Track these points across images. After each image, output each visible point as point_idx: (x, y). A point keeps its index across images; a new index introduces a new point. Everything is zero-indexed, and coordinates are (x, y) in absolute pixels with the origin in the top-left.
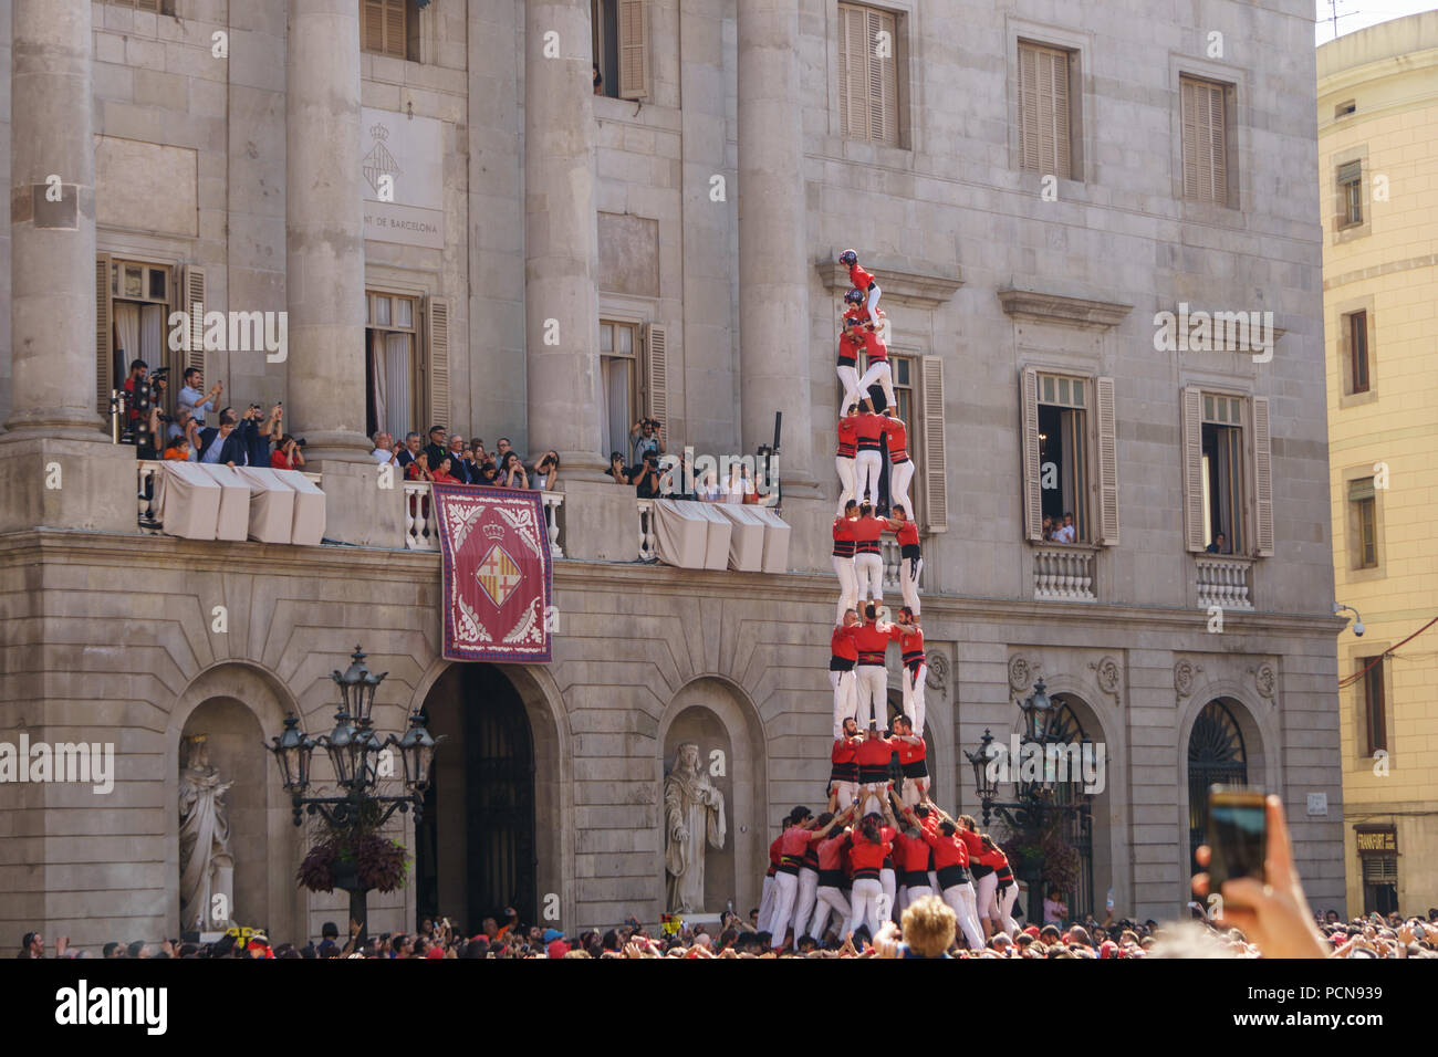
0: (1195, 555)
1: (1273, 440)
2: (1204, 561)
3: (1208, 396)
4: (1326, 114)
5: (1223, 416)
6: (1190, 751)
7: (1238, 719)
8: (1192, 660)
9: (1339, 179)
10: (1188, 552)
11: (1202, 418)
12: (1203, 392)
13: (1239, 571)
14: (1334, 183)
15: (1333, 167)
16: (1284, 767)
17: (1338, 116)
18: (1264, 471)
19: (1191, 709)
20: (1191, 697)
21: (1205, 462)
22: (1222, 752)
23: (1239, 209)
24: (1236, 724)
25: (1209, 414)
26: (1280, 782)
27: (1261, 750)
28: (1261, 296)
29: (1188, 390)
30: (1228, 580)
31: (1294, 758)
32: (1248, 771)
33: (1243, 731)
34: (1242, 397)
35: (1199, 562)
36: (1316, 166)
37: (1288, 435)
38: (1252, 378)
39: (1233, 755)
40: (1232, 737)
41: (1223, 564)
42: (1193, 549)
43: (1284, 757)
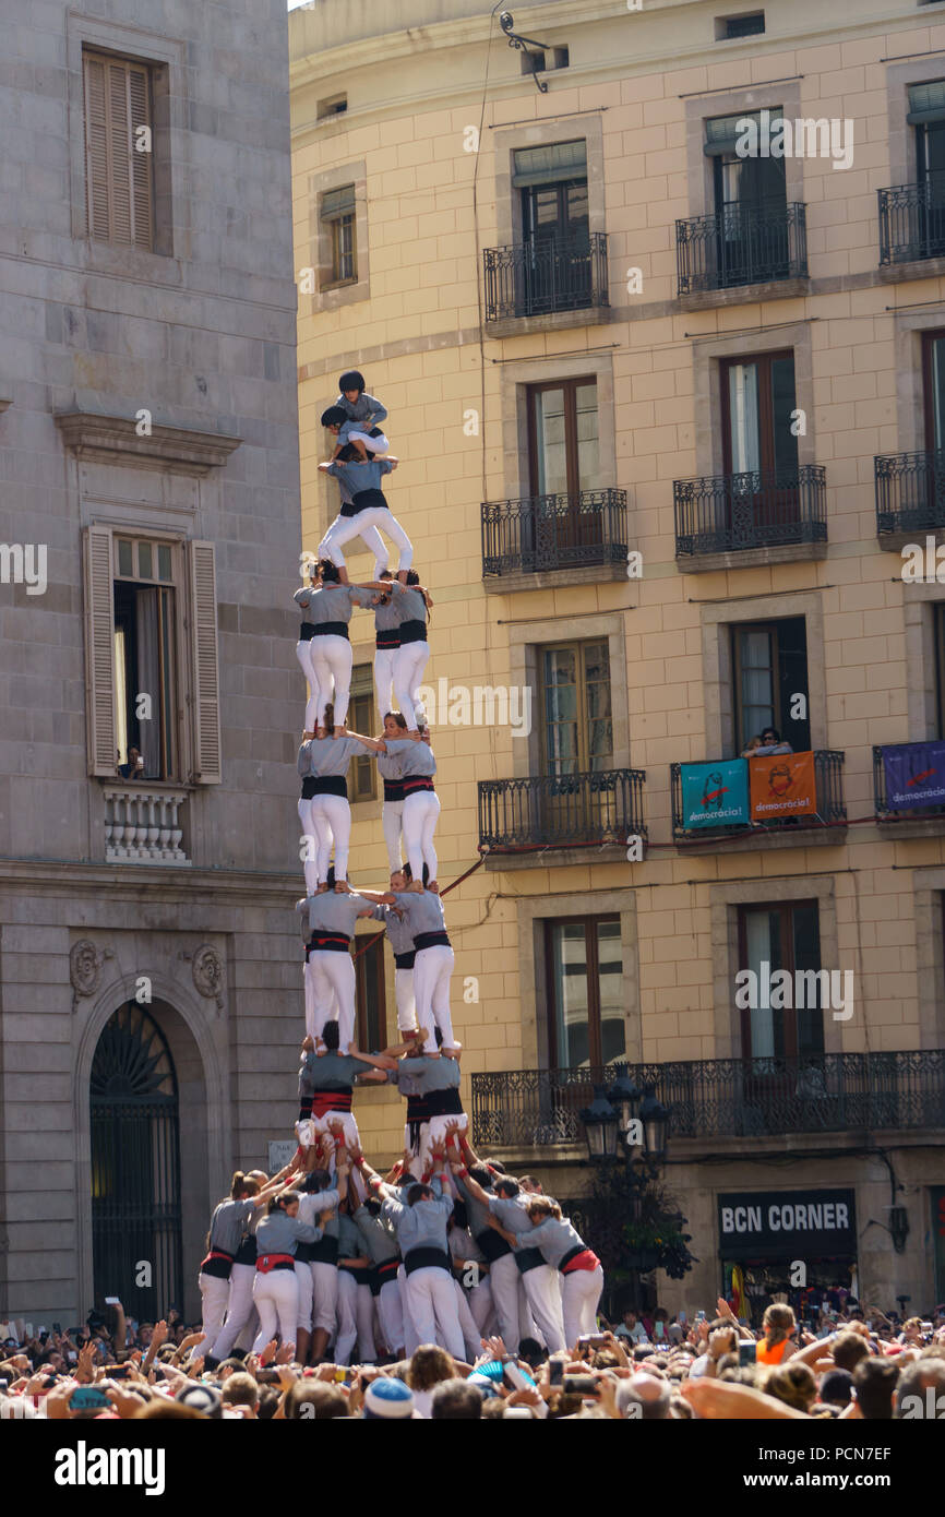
0: (102, 781)
1: (221, 607)
2: (115, 791)
3: (123, 540)
4: (303, 114)
5: (146, 571)
6: (93, 1079)
7: (165, 1030)
8: (97, 942)
9: (323, 213)
10: (92, 777)
11: (113, 572)
12: (115, 534)
13: (169, 806)
14: (315, 218)
15: (313, 195)
16: (235, 1102)
17: (321, 117)
18: (207, 655)
19: (94, 1017)
20: (96, 998)
21: (118, 640)
22: (144, 1079)
23: (172, 256)
24: (163, 1038)
25: (125, 567)
26: (228, 1126)
27: (200, 1077)
28: (203, 389)
29: (94, 530)
30: (152, 820)
31: (250, 1088)
32: (182, 1109)
33: (173, 1048)
34: (175, 542)
35: (109, 792)
36: (287, 193)
37: (244, 600)
38: (191, 513)
39: (156, 1084)
40: (158, 1057)
41: (144, 795)
42: (99, 772)
43: (234, 1087)
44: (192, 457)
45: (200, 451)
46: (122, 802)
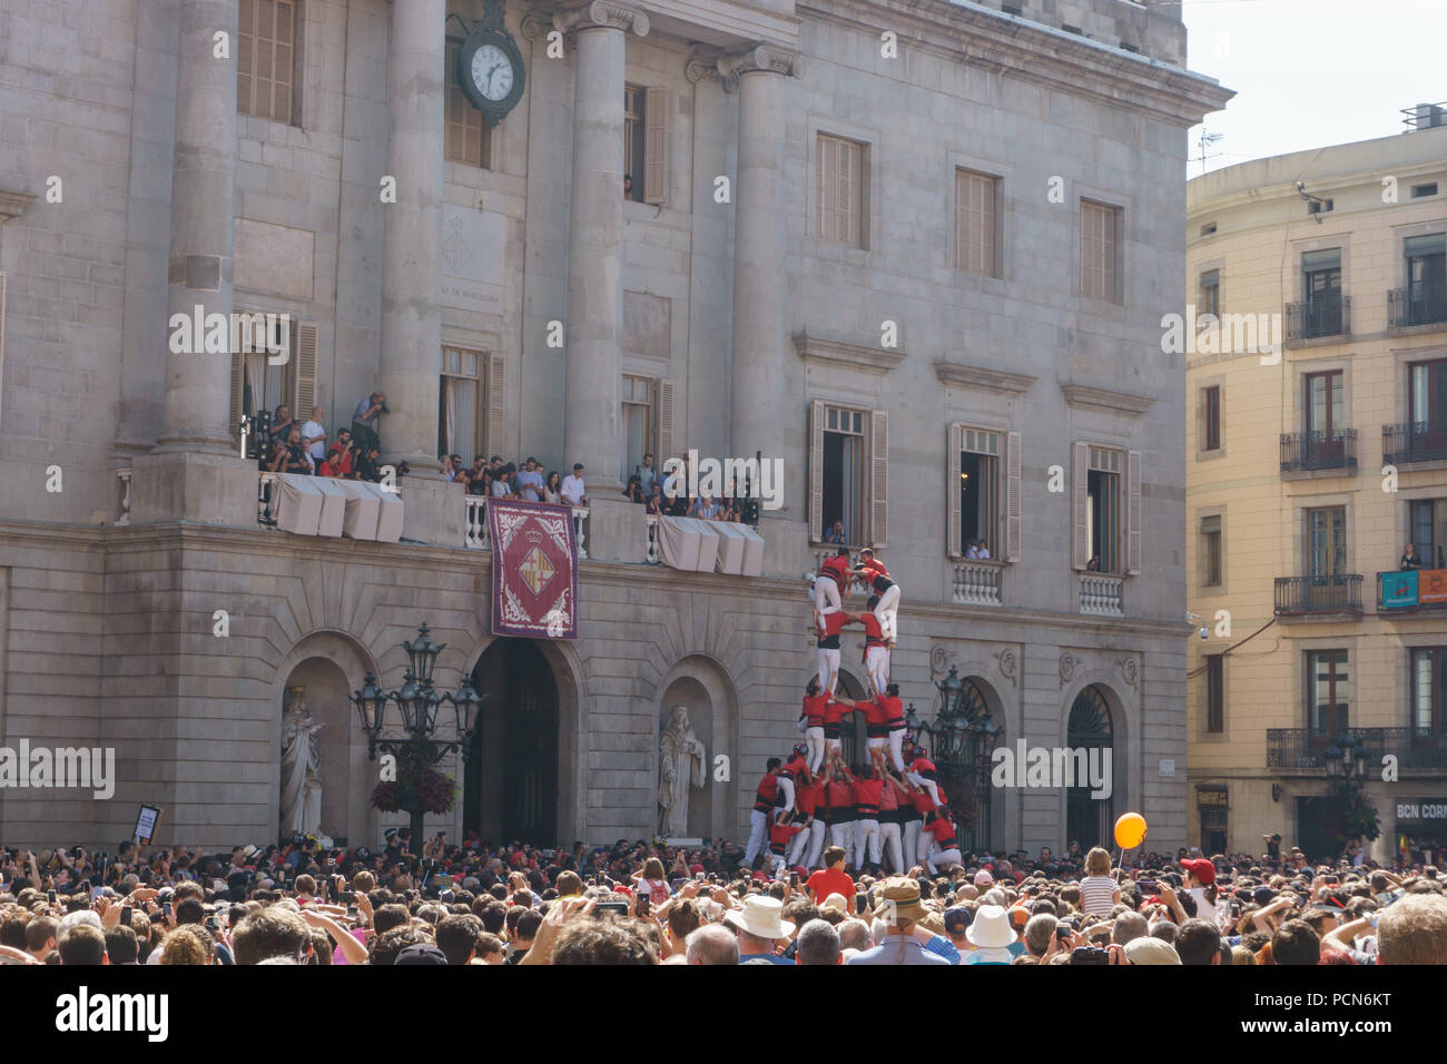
0: (1079, 572)
1: (1143, 485)
2: (1086, 577)
3: (1094, 449)
4: (1193, 234)
5: (1105, 466)
6: (1070, 724)
7: (1107, 700)
8: (1074, 654)
9: (1202, 283)
10: (1074, 570)
11: (1088, 466)
12: (1090, 446)
13: (1113, 586)
14: (1198, 286)
15: (1198, 274)
16: (1142, 739)
17: (1202, 235)
18: (1135, 509)
19: (1072, 691)
20: (1071, 683)
21: (1089, 502)
22: (1096, 725)
23: (1122, 305)
24: (1107, 705)
25: (1094, 463)
26: (1139, 750)
27: (1125, 725)
28: (1137, 373)
29: (1078, 444)
30: (1104, 593)
31: (1149, 732)
32: (1115, 741)
33: (1111, 709)
34: (1120, 451)
35: (1082, 577)
36: (1184, 273)
37: (1155, 481)
38: (1129, 436)
39: (1103, 728)
40: (1103, 715)
41: (1100, 579)
42: (1077, 567)
43: (1142, 731)
44: (1131, 407)
45: (1134, 405)
46: (1089, 583)
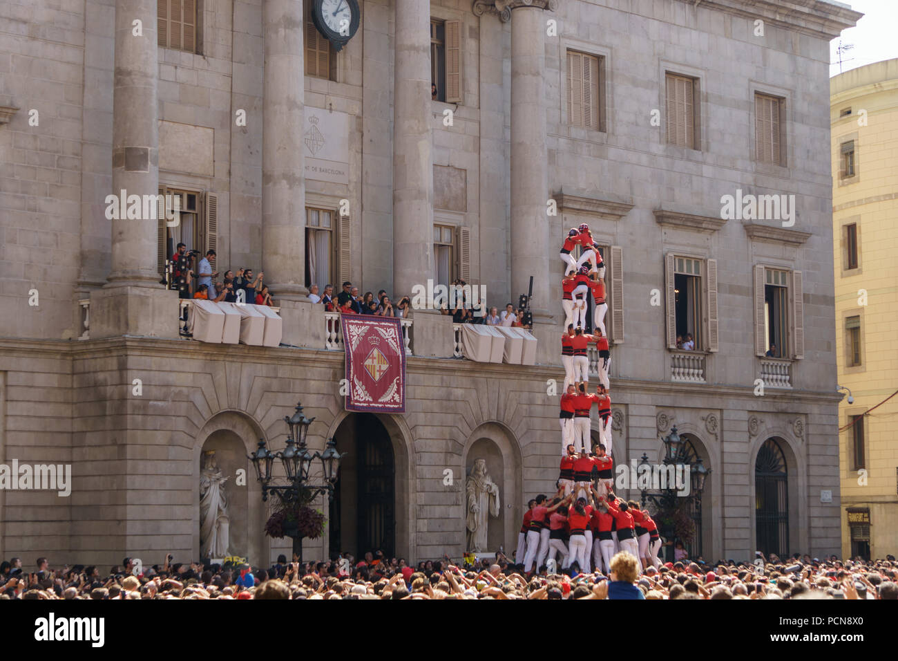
0: (760, 358)
1: (804, 295)
2: (764, 361)
3: (768, 270)
4: (835, 115)
5: (776, 281)
6: (757, 466)
7: (782, 449)
8: (759, 416)
9: (842, 151)
10: (757, 356)
11: (765, 282)
12: (766, 268)
13: (785, 367)
14: (839, 153)
15: (839, 144)
16: (808, 476)
17: (841, 116)
18: (799, 312)
19: (757, 443)
20: (757, 436)
21: (766, 306)
22: (775, 467)
23: (786, 167)
24: (782, 452)
25: (769, 280)
26: (806, 484)
27: (796, 466)
29: (758, 266)
30: (778, 372)
31: (814, 471)
32: (789, 478)
33: (785, 455)
34: (788, 271)
35: (763, 362)
36: (829, 144)
37: (812, 292)
38: (793, 260)
39: (779, 469)
40: (780, 459)
41: (776, 363)
42: (759, 354)
43: (808, 471)
44: (793, 239)
45: (797, 238)
46: (768, 366)
